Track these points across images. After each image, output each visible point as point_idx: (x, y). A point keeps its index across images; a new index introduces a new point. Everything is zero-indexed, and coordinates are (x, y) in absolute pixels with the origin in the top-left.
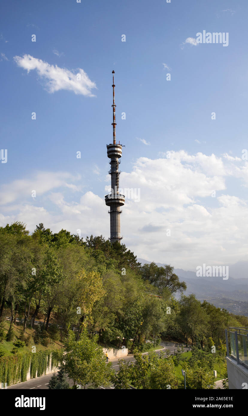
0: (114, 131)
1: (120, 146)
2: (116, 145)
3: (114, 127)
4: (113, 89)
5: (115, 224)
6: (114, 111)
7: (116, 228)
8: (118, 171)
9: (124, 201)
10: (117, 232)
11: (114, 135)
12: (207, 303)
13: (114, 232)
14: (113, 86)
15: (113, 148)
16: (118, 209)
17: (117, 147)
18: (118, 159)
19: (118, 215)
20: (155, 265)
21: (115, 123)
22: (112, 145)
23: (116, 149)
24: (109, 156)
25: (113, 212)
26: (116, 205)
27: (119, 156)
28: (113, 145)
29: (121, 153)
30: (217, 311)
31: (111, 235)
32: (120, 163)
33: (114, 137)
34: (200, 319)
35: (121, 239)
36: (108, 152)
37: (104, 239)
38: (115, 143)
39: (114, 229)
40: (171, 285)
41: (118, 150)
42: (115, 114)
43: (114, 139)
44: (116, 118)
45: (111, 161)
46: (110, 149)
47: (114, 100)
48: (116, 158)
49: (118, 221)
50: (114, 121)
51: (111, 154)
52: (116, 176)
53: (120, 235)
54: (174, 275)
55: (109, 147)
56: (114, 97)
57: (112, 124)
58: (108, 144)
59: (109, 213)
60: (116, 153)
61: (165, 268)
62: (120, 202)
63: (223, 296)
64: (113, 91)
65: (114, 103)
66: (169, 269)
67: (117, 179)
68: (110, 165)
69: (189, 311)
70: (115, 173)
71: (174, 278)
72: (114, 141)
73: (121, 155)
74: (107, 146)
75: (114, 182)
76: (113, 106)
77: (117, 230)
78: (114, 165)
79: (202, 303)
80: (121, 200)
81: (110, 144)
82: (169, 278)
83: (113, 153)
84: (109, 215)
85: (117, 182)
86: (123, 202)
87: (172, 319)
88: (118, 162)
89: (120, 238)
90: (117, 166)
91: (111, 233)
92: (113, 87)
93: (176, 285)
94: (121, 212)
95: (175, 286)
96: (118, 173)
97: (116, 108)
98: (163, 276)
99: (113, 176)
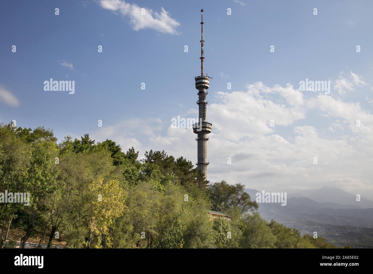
0: (202, 64)
1: (208, 78)
2: (203, 77)
3: (202, 61)
4: (202, 26)
5: (202, 150)
6: (202, 46)
7: (203, 154)
8: (205, 101)
9: (210, 128)
10: (203, 157)
11: (202, 68)
12: (275, 222)
13: (201, 158)
14: (202, 23)
15: (201, 80)
16: (205, 136)
17: (205, 79)
18: (205, 90)
19: (205, 142)
20: (225, 183)
21: (203, 57)
22: (199, 77)
23: (204, 81)
24: (197, 88)
25: (201, 139)
26: (204, 133)
27: (207, 88)
28: (201, 77)
29: (209, 84)
30: (286, 232)
31: (198, 160)
32: (207, 94)
33: (202, 70)
34: (265, 240)
35: (208, 164)
36: (196, 84)
37: (166, 155)
38: (203, 75)
39: (201, 156)
40: (242, 204)
41: (206, 82)
42: (203, 49)
43: (202, 71)
44: (204, 52)
45: (198, 92)
46: (199, 81)
47: (202, 36)
48: (204, 89)
49: (205, 147)
50: (202, 55)
51: (199, 85)
52: (203, 106)
53: (206, 161)
54: (245, 194)
55: (197, 79)
56: (202, 33)
57: (200, 58)
58: (197, 77)
59: (196, 140)
60: (203, 85)
61: (235, 186)
62: (207, 129)
63: (308, 219)
64: (202, 27)
65: (202, 39)
66: (240, 187)
67: (205, 108)
68: (198, 96)
69: (252, 231)
70: (202, 103)
71: (245, 197)
72: (202, 73)
73: (208, 86)
74: (195, 78)
75: (202, 112)
76: (201, 41)
77: (203, 156)
78: (202, 95)
79: (269, 222)
80: (208, 128)
81: (198, 77)
82: (240, 197)
83: (201, 85)
84: (197, 142)
85: (204, 111)
86: (210, 130)
87: (237, 240)
88: (206, 93)
89: (206, 163)
90: (204, 96)
91: (198, 159)
92: (202, 25)
93: (247, 204)
94: (207, 139)
95: (246, 206)
96: (205, 103)
97: (204, 43)
98: (233, 195)
99: (201, 106)
